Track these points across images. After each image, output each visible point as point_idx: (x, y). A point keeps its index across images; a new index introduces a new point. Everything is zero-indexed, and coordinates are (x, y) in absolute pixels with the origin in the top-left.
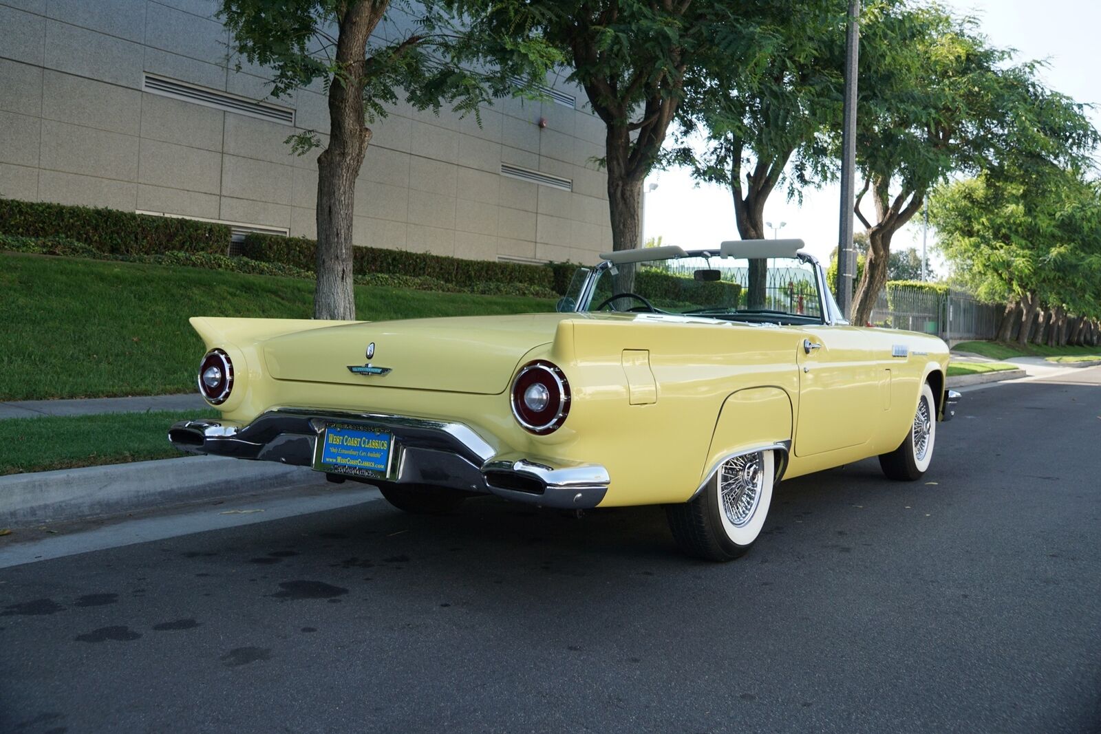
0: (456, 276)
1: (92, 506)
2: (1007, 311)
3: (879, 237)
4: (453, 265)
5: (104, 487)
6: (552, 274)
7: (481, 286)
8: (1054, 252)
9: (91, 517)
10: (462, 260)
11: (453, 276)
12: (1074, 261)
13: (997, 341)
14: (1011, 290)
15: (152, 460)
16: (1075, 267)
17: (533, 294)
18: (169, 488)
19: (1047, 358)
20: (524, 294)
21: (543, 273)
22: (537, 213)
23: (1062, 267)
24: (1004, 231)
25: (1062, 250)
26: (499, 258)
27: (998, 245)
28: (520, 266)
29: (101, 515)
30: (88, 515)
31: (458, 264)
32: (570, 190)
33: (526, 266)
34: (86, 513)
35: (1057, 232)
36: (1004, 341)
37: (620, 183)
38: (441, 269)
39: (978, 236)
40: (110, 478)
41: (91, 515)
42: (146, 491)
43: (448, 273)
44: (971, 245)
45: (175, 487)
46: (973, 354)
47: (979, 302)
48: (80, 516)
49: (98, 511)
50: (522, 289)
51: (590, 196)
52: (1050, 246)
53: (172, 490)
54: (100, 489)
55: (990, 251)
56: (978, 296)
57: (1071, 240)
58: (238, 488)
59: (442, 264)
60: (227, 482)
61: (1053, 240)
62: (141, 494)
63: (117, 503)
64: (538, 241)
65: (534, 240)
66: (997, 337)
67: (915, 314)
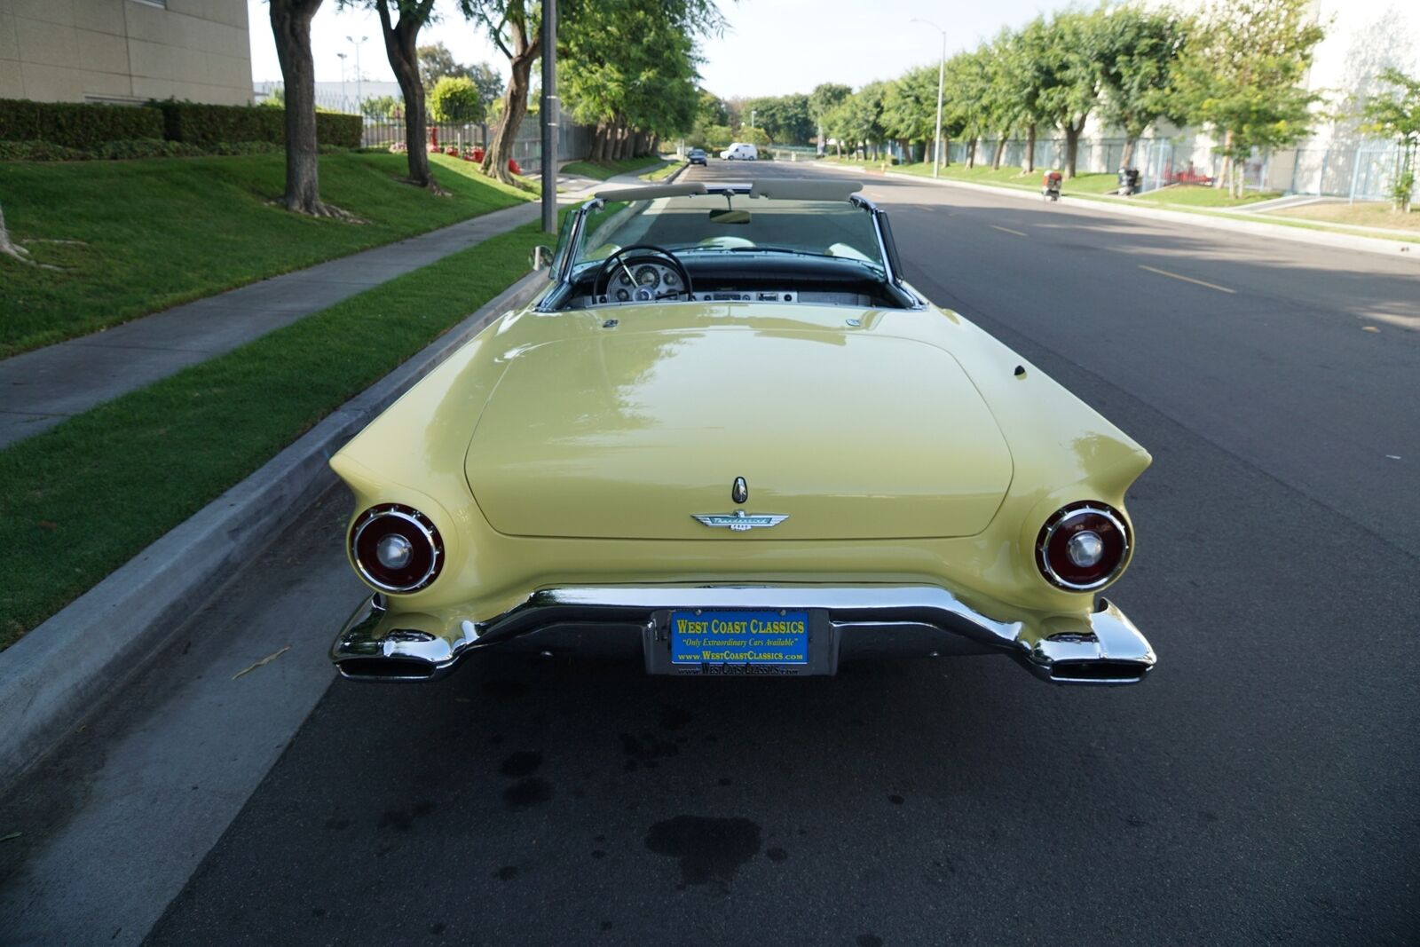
0: (41, 125)
1: (24, 747)
2: (598, 131)
3: (520, 68)
4: (35, 112)
5: (28, 706)
6: (162, 117)
7: (109, 148)
8: (644, 77)
9: (29, 766)
10: (46, 105)
11: (37, 126)
12: (658, 85)
13: (592, 161)
14: (603, 112)
15: (52, 616)
16: (659, 90)
17: (173, 152)
18: (112, 656)
19: (640, 177)
20: (163, 154)
21: (152, 116)
22: (126, 37)
23: (650, 90)
24: (599, 53)
25: (650, 74)
26: (87, 97)
27: (593, 69)
28: (122, 109)
29: (41, 754)
30: (24, 765)
31: (42, 110)
32: (162, 7)
33: (130, 109)
34: (20, 764)
35: (645, 57)
36: (597, 160)
37: (288, 15)
38: (18, 118)
39: (575, 58)
40: (32, 685)
41: (28, 762)
42: (85, 678)
43: (29, 123)
44: (569, 68)
45: (117, 649)
46: (580, 176)
47: (577, 123)
48: (13, 775)
49: (36, 749)
50: (159, 146)
51: (188, 15)
52: (639, 71)
53: (117, 656)
54: (24, 711)
55: (588, 75)
56: (575, 118)
57: (655, 65)
58: (187, 608)
59: (18, 111)
60: (173, 606)
61: (642, 65)
62: (80, 686)
63: (56, 720)
64: (133, 73)
65: (128, 73)
66: (591, 157)
67: (530, 139)
